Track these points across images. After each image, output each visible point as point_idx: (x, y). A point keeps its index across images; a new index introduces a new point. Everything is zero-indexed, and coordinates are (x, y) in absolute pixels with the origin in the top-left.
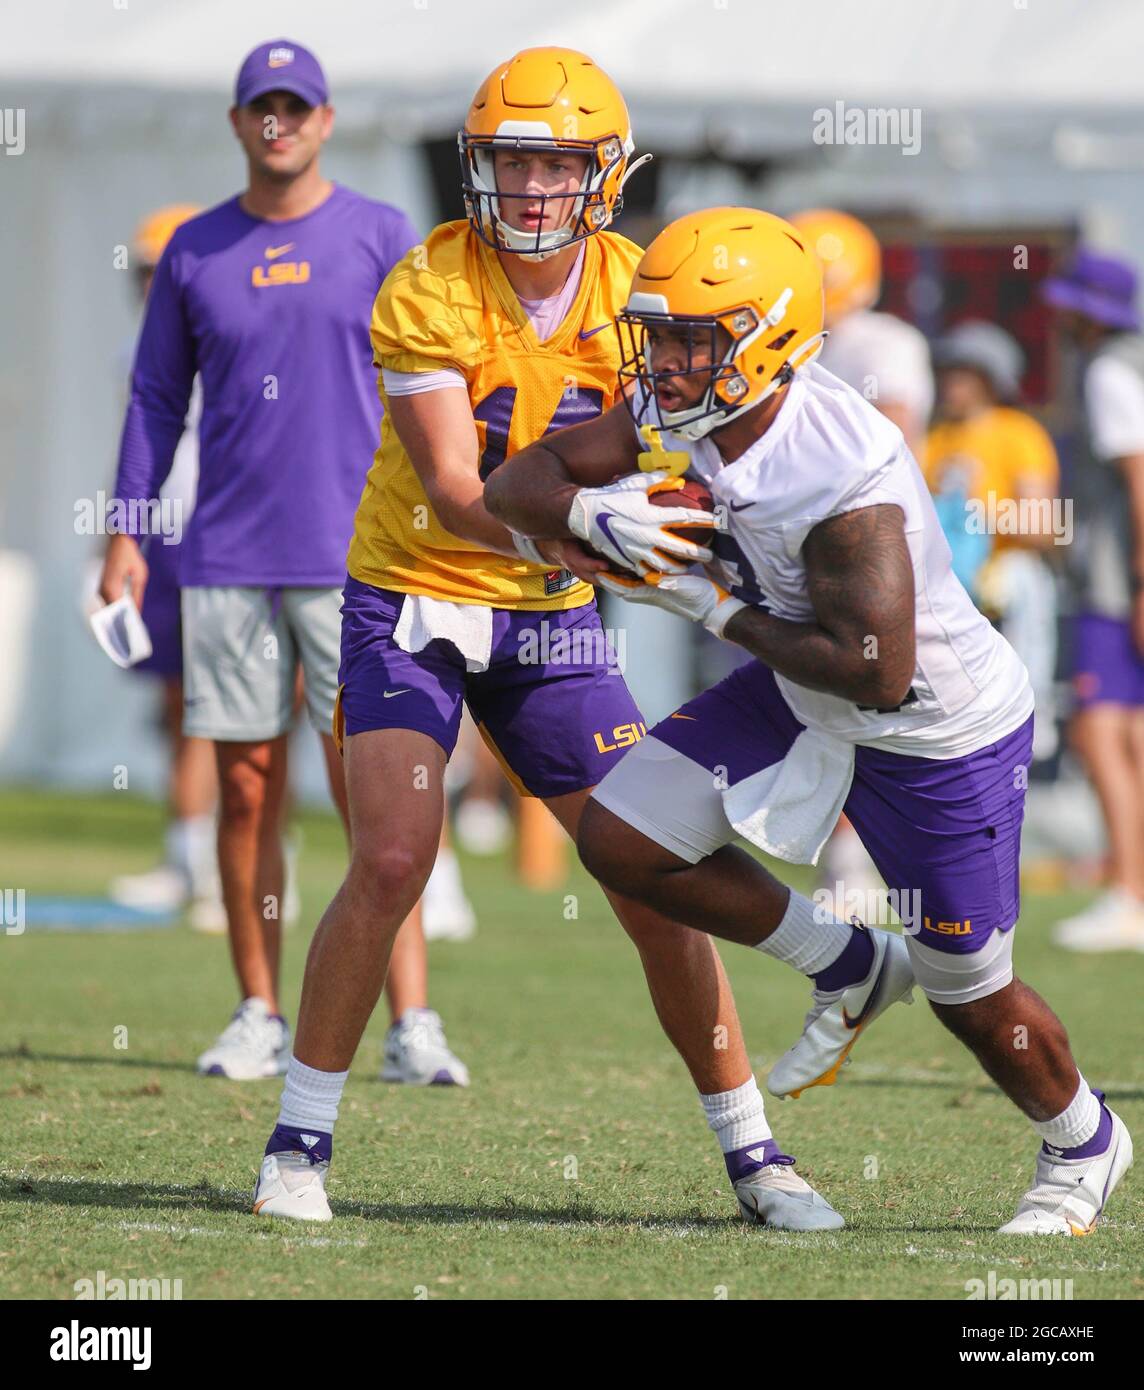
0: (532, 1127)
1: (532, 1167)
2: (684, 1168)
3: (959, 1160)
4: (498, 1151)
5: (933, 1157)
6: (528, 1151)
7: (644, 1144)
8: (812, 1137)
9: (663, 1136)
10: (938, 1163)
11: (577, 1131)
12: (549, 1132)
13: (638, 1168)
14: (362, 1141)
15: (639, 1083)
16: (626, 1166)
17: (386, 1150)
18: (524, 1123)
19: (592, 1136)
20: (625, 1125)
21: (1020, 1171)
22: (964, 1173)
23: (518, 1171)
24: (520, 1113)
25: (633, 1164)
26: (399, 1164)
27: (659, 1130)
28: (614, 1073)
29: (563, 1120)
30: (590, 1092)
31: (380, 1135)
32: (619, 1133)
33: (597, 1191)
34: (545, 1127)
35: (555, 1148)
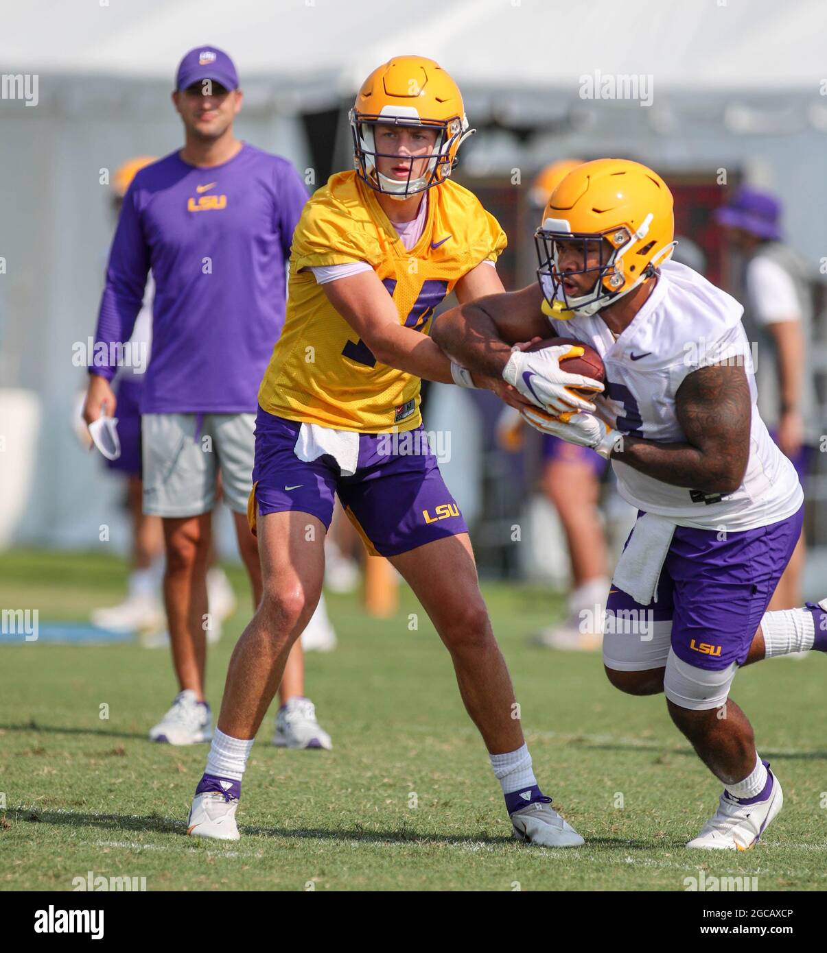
0: (373, 777)
1: (375, 804)
2: (476, 805)
3: (661, 800)
4: (351, 793)
5: (644, 798)
6: (371, 793)
7: (449, 788)
8: (562, 784)
9: (462, 783)
10: (647, 801)
11: (404, 779)
12: (386, 780)
13: (446, 804)
14: (260, 786)
15: (446, 747)
16: (437, 803)
17: (276, 792)
18: (369, 774)
19: (415, 783)
20: (436, 776)
21: (702, 806)
22: (665, 808)
23: (365, 806)
24: (367, 768)
25: (442, 802)
26: (285, 802)
27: (459, 779)
28: (429, 741)
29: (395, 772)
30: (412, 754)
31: (272, 782)
32: (433, 781)
33: (418, 819)
34: (383, 777)
35: (390, 791)
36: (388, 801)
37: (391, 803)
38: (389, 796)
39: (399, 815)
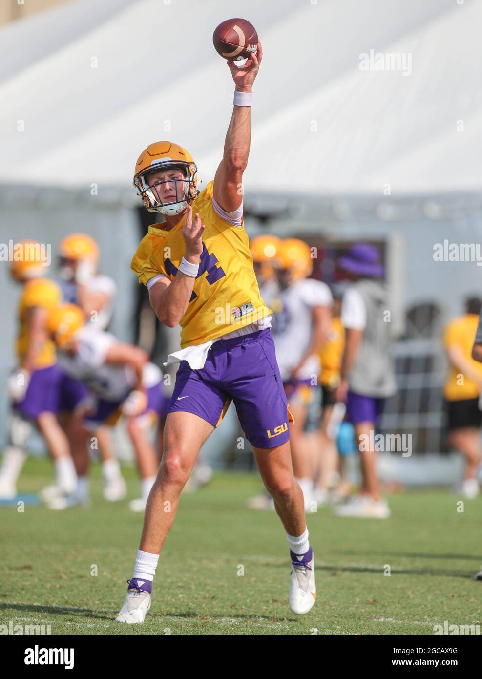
0: (172, 582)
1: (173, 597)
2: (230, 598)
3: (335, 596)
4: (160, 592)
5: (326, 595)
6: (171, 591)
7: (215, 589)
8: (279, 586)
9: (223, 586)
10: (327, 597)
11: (190, 584)
12: (180, 584)
13: (213, 598)
14: (108, 587)
15: (214, 566)
16: (209, 597)
17: (117, 591)
18: (170, 580)
19: (196, 586)
20: (208, 581)
21: (358, 600)
22: (337, 601)
23: (167, 598)
24: (168, 577)
25: (211, 596)
26: (122, 596)
27: (221, 583)
28: (205, 562)
29: (185, 579)
30: (195, 569)
31: (115, 585)
32: (206, 585)
33: (197, 606)
34: (177, 582)
35: (182, 590)
36: (180, 596)
37: (182, 597)
38: (181, 593)
39: (186, 604)
